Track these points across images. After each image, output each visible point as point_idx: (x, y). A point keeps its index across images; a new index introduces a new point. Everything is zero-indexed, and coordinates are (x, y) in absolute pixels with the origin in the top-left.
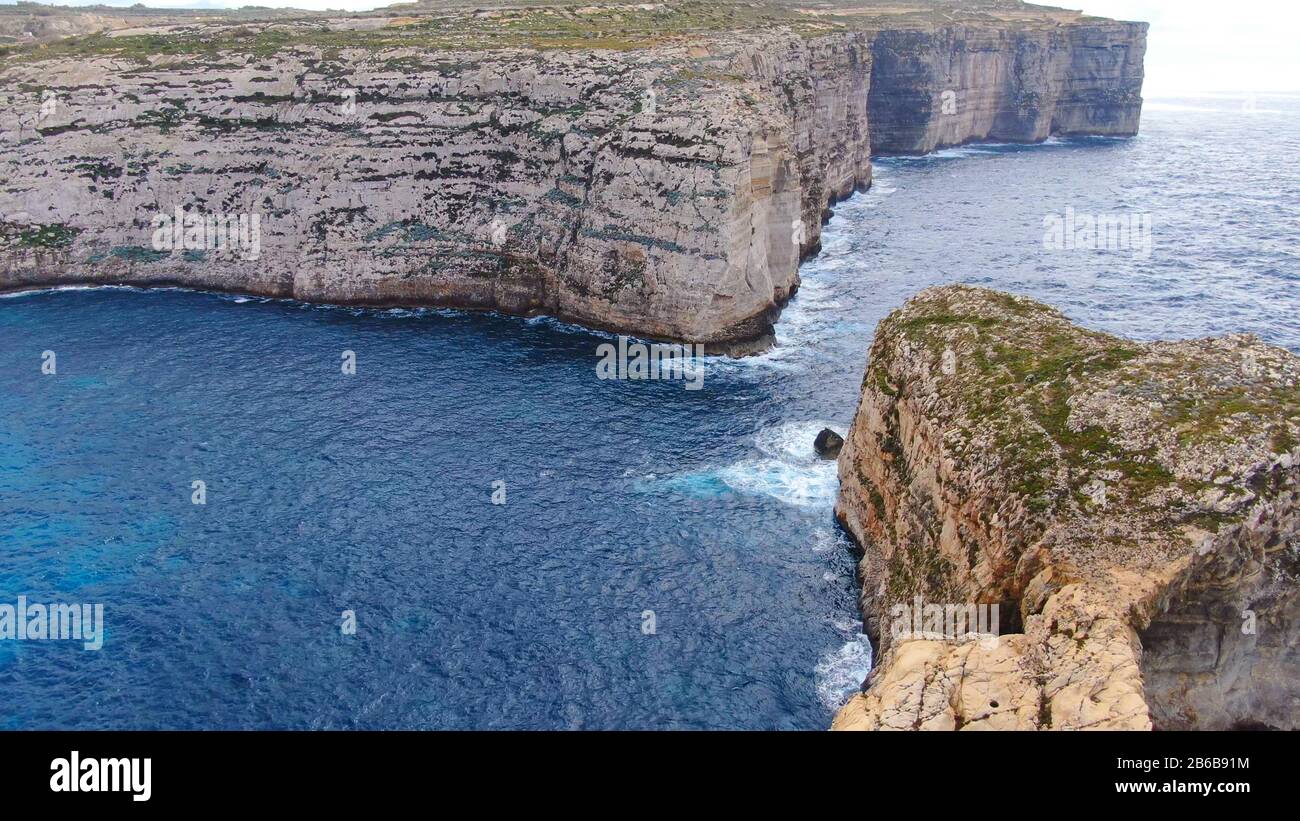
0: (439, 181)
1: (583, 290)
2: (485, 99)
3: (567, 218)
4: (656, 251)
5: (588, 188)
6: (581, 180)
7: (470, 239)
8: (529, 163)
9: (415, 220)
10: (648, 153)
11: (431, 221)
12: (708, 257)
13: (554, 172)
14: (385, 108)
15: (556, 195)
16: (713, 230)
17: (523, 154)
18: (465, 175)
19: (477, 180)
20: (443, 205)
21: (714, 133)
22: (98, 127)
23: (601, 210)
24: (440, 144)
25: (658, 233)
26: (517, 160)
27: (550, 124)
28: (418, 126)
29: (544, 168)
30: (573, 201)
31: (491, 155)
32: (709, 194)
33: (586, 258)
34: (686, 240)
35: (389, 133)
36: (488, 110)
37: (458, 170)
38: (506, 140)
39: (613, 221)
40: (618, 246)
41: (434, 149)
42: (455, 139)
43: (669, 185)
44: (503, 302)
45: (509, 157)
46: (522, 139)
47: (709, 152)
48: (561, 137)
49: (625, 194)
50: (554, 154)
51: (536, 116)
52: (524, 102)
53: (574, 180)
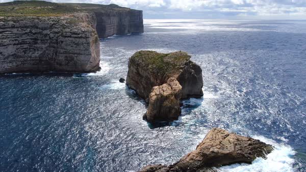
1: (61, 65)
2: (27, 27)
3: (54, 50)
4: (76, 55)
5: (57, 44)
7: (30, 57)
8: (41, 40)
9: (14, 54)
10: (70, 37)
11: (20, 54)
12: (87, 55)
13: (48, 42)
15: (49, 46)
16: (88, 50)
17: (40, 38)
21: (83, 32)
23: (61, 48)
24: (18, 37)
25: (75, 52)
27: (45, 32)
28: (11, 34)
29: (46, 41)
30: (54, 47)
31: (31, 39)
32: (85, 43)
33: (60, 58)
34: (83, 52)
35: (4, 36)
36: (29, 30)
40: (67, 55)
42: (22, 36)
43: (76, 42)
44: (41, 69)
45: (36, 39)
46: (39, 36)
47: (83, 35)
48: (49, 35)
49: (67, 45)
50: (48, 38)
51: (41, 31)
52: (37, 28)
53: (54, 43)
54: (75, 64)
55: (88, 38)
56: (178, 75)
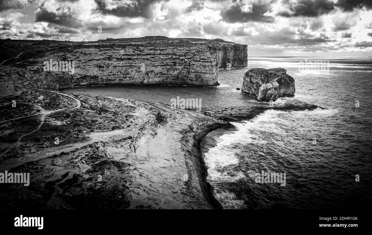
0: (164, 67)
1: (192, 80)
2: (169, 54)
3: (187, 71)
4: (203, 74)
5: (190, 66)
6: (188, 65)
7: (171, 74)
8: (179, 63)
9: (161, 72)
10: (199, 61)
11: (164, 72)
12: (212, 74)
13: (184, 65)
14: (152, 56)
15: (184, 68)
16: (212, 70)
17: (178, 62)
18: (169, 65)
19: (171, 66)
20: (166, 70)
21: (209, 58)
22: (97, 60)
23: (193, 69)
24: (164, 61)
25: (203, 72)
26: (177, 63)
27: (181, 58)
28: (159, 58)
30: (188, 68)
31: (172, 62)
32: (211, 66)
33: (192, 76)
34: (208, 72)
35: (155, 60)
36: (170, 56)
37: (167, 65)
38: (174, 60)
39: (195, 70)
40: (197, 74)
41: (163, 62)
42: (166, 60)
43: (204, 65)
44: (178, 83)
45: (175, 63)
46: (177, 60)
47: (209, 60)
48: (184, 59)
49: (197, 67)
50: (183, 62)
51: (178, 57)
52: (176, 55)
53: (187, 65)
54: (202, 80)
55: (213, 62)
56: (277, 79)
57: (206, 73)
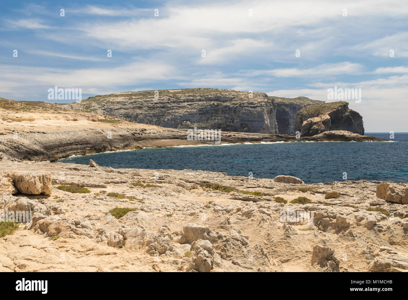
0: (203, 115)
2: (211, 100)
4: (250, 122)
6: (233, 113)
8: (222, 111)
9: (199, 122)
10: (247, 106)
12: (261, 122)
13: (227, 112)
14: (190, 103)
16: (262, 117)
18: (209, 114)
19: (211, 115)
20: (205, 119)
21: (260, 102)
22: (125, 109)
25: (251, 119)
26: (219, 111)
28: (198, 106)
29: (225, 111)
34: (257, 119)
38: (216, 107)
39: (241, 118)
40: (243, 122)
41: (202, 109)
47: (259, 105)
48: (228, 106)
50: (227, 109)
51: (222, 103)
55: (263, 107)
56: (330, 112)
57: (254, 121)
